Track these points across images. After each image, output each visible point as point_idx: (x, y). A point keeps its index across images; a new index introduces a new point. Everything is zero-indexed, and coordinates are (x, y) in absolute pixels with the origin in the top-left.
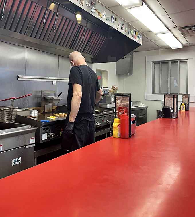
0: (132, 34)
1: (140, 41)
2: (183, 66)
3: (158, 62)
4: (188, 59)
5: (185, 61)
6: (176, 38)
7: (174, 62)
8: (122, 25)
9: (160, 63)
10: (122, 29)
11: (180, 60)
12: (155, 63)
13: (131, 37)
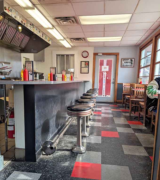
0: (47, 39)
1: (50, 42)
2: (72, 57)
3: (59, 55)
4: (74, 54)
5: (73, 55)
6: (68, 42)
7: (67, 55)
8: (42, 34)
9: (60, 56)
10: (42, 36)
11: (71, 54)
12: (57, 55)
13: (46, 40)
